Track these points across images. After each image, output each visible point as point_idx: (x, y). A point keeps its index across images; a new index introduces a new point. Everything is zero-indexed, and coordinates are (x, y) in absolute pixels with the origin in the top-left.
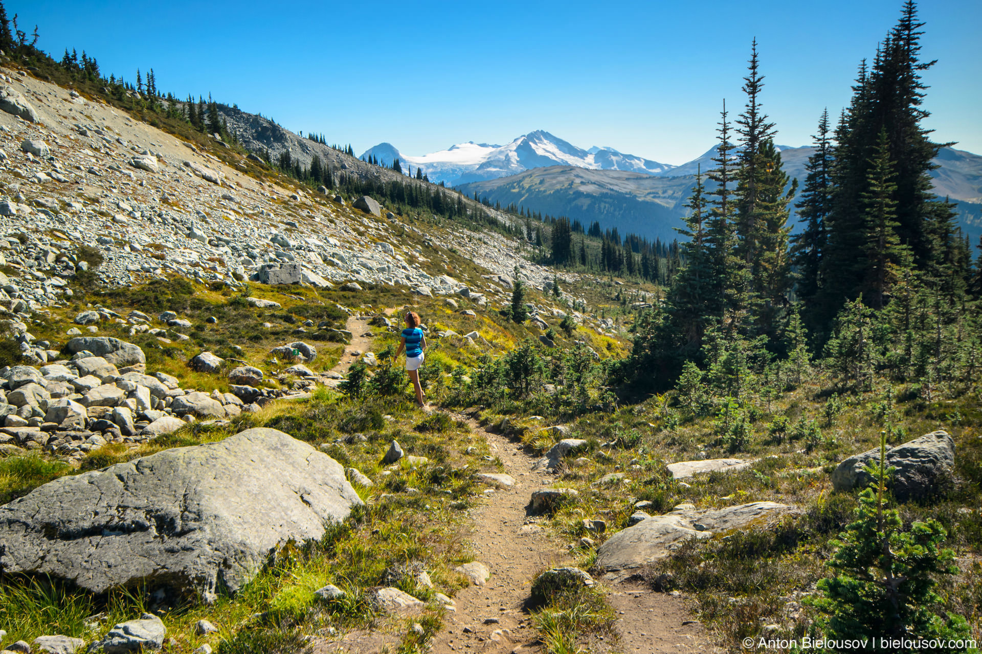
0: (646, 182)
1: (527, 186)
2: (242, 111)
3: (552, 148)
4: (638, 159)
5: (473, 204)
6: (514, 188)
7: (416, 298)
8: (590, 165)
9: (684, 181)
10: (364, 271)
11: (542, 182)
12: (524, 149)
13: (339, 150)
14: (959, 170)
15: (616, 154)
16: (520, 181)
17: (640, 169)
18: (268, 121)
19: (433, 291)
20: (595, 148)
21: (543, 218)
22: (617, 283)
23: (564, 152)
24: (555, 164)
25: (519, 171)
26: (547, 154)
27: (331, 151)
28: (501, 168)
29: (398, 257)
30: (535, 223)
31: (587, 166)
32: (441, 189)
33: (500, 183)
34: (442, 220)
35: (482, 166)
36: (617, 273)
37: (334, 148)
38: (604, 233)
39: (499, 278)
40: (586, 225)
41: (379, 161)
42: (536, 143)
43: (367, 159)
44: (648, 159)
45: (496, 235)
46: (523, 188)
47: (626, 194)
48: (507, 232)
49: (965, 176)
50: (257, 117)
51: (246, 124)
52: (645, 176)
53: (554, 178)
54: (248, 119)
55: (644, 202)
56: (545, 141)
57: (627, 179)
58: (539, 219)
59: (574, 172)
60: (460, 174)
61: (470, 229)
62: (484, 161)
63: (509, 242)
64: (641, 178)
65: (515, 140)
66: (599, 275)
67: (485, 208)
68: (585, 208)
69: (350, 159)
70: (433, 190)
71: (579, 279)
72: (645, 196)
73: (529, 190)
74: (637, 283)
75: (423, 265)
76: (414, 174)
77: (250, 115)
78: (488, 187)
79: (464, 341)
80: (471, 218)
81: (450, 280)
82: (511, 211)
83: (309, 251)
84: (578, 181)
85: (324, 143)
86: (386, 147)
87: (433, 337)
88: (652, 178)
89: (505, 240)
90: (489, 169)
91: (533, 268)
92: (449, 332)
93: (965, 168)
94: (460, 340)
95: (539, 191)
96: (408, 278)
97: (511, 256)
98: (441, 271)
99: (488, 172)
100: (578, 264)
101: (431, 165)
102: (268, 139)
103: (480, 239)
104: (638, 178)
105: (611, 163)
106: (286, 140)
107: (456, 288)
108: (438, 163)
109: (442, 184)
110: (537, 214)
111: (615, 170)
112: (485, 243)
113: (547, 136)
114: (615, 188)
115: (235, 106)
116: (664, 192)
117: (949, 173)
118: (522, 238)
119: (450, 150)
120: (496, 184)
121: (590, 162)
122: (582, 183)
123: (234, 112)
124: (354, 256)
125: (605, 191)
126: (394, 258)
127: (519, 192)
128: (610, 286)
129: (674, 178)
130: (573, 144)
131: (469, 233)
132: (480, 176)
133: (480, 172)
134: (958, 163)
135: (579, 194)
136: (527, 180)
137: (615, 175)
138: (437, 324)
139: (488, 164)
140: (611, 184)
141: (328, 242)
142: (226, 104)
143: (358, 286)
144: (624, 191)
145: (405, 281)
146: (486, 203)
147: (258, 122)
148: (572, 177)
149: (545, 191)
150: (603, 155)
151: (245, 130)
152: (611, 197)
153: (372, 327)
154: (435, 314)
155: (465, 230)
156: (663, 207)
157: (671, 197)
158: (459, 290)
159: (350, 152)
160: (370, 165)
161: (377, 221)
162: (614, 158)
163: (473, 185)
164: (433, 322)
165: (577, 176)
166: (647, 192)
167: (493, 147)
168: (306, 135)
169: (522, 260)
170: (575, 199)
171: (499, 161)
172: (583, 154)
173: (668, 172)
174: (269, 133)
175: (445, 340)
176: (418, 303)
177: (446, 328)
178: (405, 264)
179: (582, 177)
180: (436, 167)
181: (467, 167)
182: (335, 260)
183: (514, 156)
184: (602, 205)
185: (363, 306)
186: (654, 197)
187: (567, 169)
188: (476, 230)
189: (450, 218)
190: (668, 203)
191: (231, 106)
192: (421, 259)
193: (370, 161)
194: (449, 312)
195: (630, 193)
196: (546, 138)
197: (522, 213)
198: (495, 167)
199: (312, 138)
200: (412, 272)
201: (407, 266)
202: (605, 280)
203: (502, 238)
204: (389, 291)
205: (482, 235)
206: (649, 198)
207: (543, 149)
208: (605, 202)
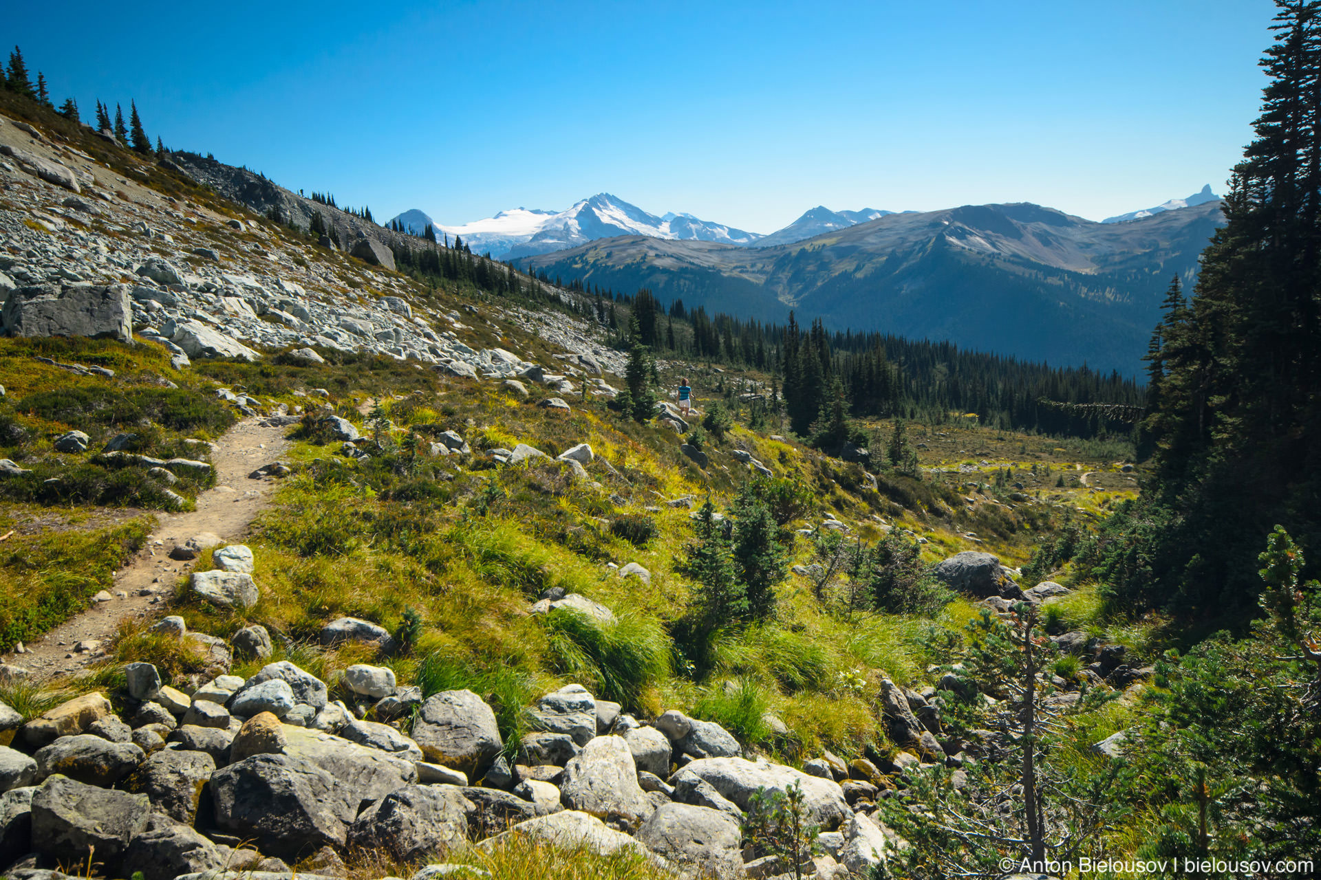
0: (732, 254)
1: (591, 260)
2: (221, 162)
3: (619, 214)
4: (721, 227)
5: (527, 280)
6: (576, 263)
7: (444, 380)
8: (666, 234)
9: (775, 253)
10: (345, 336)
11: (609, 255)
12: (586, 215)
13: (354, 214)
14: (1071, 238)
15: (695, 221)
16: (583, 255)
17: (723, 239)
18: (256, 176)
19: (478, 372)
20: (670, 214)
21: (615, 297)
22: (716, 371)
23: (634, 219)
24: (624, 234)
25: (581, 243)
26: (614, 222)
27: (343, 215)
28: (559, 239)
29: (418, 320)
30: (606, 302)
31: (662, 236)
32: (487, 261)
33: (560, 257)
34: (490, 296)
35: (536, 237)
36: (714, 358)
37: (347, 211)
38: (689, 313)
39: (580, 358)
40: (667, 305)
41: (406, 228)
42: (599, 209)
43: (391, 226)
44: (732, 227)
45: (559, 315)
46: (587, 263)
47: (709, 268)
48: (573, 312)
49: (1077, 243)
50: (241, 171)
51: (225, 179)
52: (730, 247)
53: (624, 250)
54: (228, 174)
55: (729, 277)
56: (611, 207)
57: (710, 251)
58: (610, 297)
59: (647, 243)
60: (509, 247)
61: (526, 308)
62: (538, 231)
63: (576, 324)
64: (725, 250)
65: (575, 205)
66: (692, 361)
67: (543, 285)
68: (661, 285)
69: (369, 225)
70: (476, 262)
71: (668, 366)
72: (731, 271)
73: (594, 265)
74: (740, 370)
75: (460, 334)
76: (452, 243)
77: (230, 168)
78: (545, 262)
79: (563, 472)
80: (527, 294)
81: (508, 356)
82: (574, 288)
83: (227, 295)
84: (652, 253)
85: (333, 205)
86: (416, 214)
87: (479, 466)
88: (738, 249)
89: (571, 321)
90: (544, 241)
91: (609, 354)
92: (522, 451)
93: (1077, 235)
94: (553, 471)
95: (607, 267)
96: (433, 351)
97: (580, 340)
98: (492, 344)
99: (544, 244)
100: (664, 349)
101: (474, 237)
102: (257, 199)
103: (540, 320)
104: (722, 249)
105: (690, 232)
106: (282, 201)
107: (518, 368)
108: (481, 234)
109: (488, 256)
110: (607, 291)
111: (695, 240)
112: (547, 324)
113: (614, 200)
114: (696, 261)
115: (211, 157)
116: (753, 266)
117: (1061, 241)
118: (592, 319)
119: (496, 217)
120: (553, 259)
121: (665, 231)
122: (657, 256)
123: (209, 164)
124: (332, 312)
125: (685, 265)
126: (411, 321)
127: (583, 267)
128: (708, 374)
129: (763, 249)
130: (644, 211)
131: (525, 312)
132: (534, 249)
133: (534, 244)
134: (1069, 230)
135: (653, 270)
136: (592, 253)
137: (696, 246)
138: (490, 431)
139: (543, 234)
140: (691, 257)
141: (281, 287)
142: (197, 153)
143: (315, 355)
144: (706, 265)
145: (429, 356)
146: (543, 278)
147: (243, 177)
148: (646, 249)
149: (613, 266)
150: (679, 223)
151: (225, 188)
152: (692, 272)
153: (296, 444)
154: (482, 407)
155: (521, 309)
156: (752, 284)
157: (761, 272)
158: (523, 371)
159: (368, 217)
160: (394, 233)
161: (388, 275)
162: (693, 226)
163: (526, 260)
164: (478, 424)
165: (651, 248)
166: (733, 265)
167: (549, 213)
168: (308, 194)
169: (595, 345)
170: (649, 275)
171: (556, 231)
172: (656, 222)
173: (755, 242)
174: (258, 191)
175: (511, 473)
176: (448, 388)
177: (513, 440)
178: (429, 330)
179: (656, 249)
180: (479, 239)
181: (517, 239)
182: (286, 315)
183: (574, 225)
184: (682, 282)
185: (300, 393)
186: (741, 272)
187: (639, 239)
188: (534, 308)
189: (500, 294)
190: (757, 278)
191: (205, 156)
192: (458, 326)
193: (395, 228)
194: (513, 403)
195: (713, 268)
196: (612, 203)
197: (589, 291)
198: (552, 238)
199: (316, 198)
200: (442, 343)
201: (434, 334)
202: (701, 367)
203: (567, 319)
204: (387, 367)
205: (542, 315)
206: (735, 273)
207: (609, 216)
208: (685, 279)
